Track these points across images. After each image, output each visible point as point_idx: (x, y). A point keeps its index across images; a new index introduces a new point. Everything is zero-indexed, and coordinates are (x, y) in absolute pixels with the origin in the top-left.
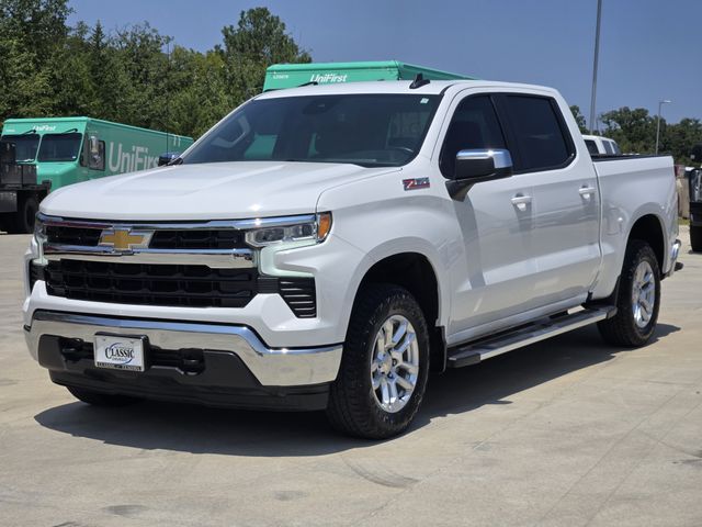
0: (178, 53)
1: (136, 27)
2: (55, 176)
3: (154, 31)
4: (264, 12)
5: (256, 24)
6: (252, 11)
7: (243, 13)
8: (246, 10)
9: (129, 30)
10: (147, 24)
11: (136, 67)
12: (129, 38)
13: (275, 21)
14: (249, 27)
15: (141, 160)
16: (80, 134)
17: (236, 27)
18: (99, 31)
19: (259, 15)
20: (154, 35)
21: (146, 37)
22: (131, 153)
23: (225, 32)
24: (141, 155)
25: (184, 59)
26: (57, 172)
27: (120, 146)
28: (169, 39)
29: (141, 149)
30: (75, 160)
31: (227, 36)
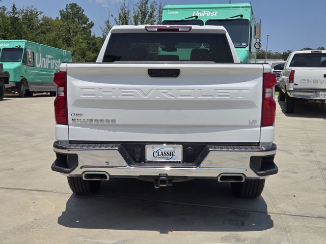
0: (45, 19)
1: (28, 7)
2: (10, 69)
3: (35, 9)
4: (75, 5)
5: (72, 10)
6: (71, 4)
7: (67, 5)
8: (68, 4)
9: (25, 8)
10: (32, 6)
11: (28, 23)
12: (25, 11)
13: (80, 8)
14: (70, 10)
15: (50, 62)
16: (22, 49)
17: (65, 10)
18: (14, 7)
19: (74, 6)
20: (35, 11)
21: (32, 11)
22: (46, 58)
23: (60, 12)
24: (50, 59)
25: (47, 21)
26: (11, 68)
27: (41, 54)
28: (41, 13)
29: (49, 56)
30: (20, 61)
31: (61, 13)
